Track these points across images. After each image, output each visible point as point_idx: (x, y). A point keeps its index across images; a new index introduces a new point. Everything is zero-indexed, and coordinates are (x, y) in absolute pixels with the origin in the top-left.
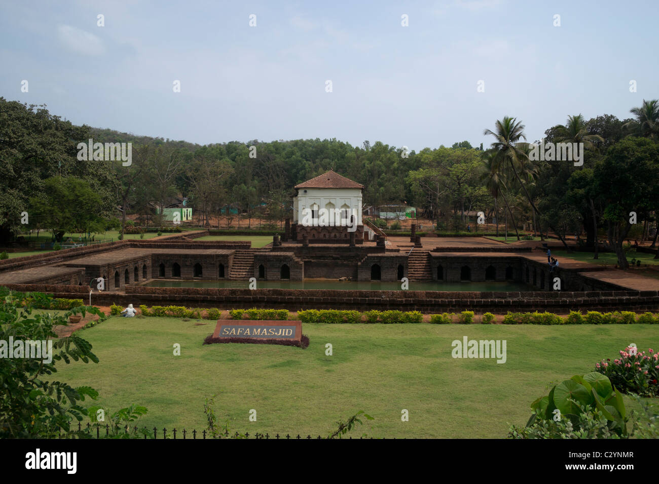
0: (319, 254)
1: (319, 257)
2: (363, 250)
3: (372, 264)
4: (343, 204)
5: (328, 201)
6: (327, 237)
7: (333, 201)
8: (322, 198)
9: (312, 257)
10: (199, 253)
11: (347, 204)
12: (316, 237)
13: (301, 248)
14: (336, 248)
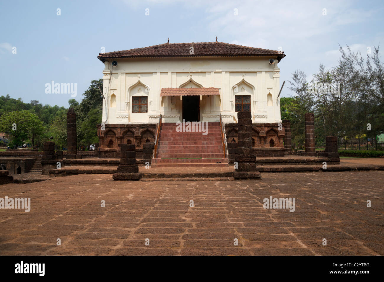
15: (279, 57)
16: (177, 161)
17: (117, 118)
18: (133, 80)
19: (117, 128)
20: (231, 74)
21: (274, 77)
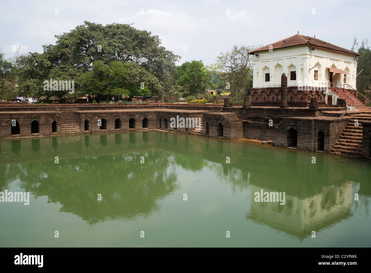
0: (254, 115)
1: (255, 119)
2: (293, 111)
3: (289, 128)
4: (289, 64)
5: (276, 63)
6: (275, 99)
7: (280, 63)
8: (271, 60)
9: (249, 118)
10: (174, 112)
11: (293, 64)
12: (266, 100)
13: (241, 108)
14: (268, 109)
17: (312, 83)
18: (316, 60)
20: (345, 62)
21: (355, 66)
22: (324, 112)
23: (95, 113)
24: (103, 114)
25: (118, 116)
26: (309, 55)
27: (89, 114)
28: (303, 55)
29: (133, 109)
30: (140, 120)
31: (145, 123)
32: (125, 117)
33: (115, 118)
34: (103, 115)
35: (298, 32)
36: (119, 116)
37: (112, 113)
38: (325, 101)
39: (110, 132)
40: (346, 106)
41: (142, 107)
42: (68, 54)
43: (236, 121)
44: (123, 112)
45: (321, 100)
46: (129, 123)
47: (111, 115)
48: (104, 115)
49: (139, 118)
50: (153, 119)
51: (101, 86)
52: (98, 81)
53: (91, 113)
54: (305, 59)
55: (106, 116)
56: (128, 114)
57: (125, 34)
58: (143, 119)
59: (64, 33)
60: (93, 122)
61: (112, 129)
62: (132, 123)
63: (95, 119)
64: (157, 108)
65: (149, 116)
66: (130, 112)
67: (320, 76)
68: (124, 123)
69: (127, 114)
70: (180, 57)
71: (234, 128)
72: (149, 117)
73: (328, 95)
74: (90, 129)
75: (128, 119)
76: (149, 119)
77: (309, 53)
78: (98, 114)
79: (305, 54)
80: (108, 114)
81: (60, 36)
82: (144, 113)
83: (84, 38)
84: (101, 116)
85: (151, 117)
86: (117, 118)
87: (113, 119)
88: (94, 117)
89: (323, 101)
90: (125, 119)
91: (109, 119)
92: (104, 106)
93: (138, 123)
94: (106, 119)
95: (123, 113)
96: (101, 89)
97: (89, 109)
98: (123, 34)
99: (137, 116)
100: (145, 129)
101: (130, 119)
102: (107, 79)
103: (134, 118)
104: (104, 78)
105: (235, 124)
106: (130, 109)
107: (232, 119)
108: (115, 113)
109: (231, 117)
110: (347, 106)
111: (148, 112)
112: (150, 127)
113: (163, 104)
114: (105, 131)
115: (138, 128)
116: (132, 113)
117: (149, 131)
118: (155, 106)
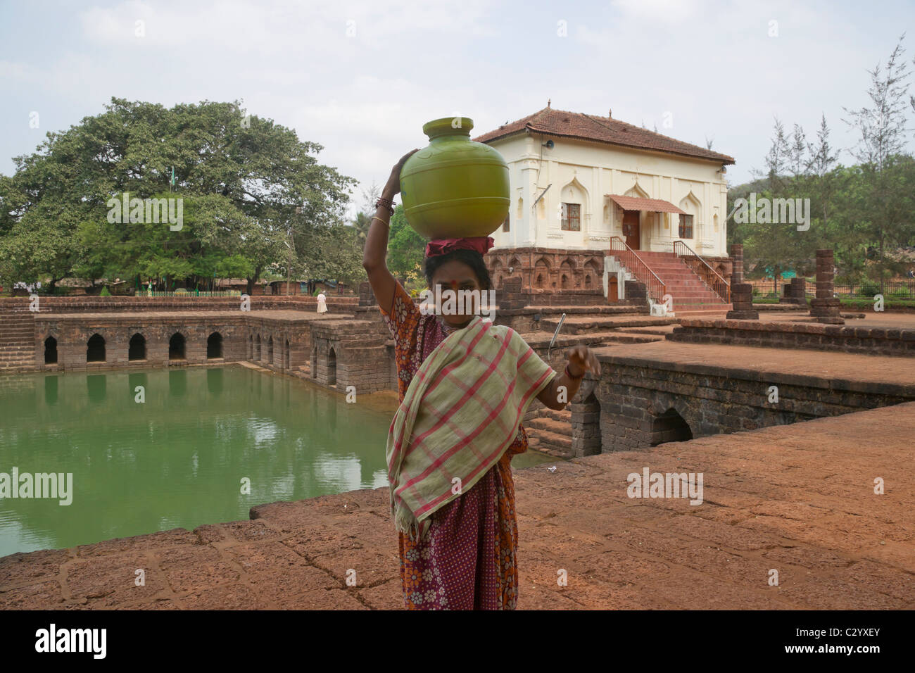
15: (730, 161)
16: (691, 308)
17: (549, 238)
18: (568, 175)
19: (554, 255)
20: (680, 181)
21: (721, 192)
22: (546, 319)
23: (74, 321)
24: (95, 322)
25: (137, 328)
26: (537, 160)
27: (57, 322)
28: (522, 160)
29: (200, 311)
30: (199, 339)
31: (214, 345)
32: (158, 330)
33: (129, 334)
34: (95, 326)
35: (549, 103)
36: (141, 328)
37: (120, 321)
38: (602, 289)
39: (115, 368)
40: (645, 303)
41: (226, 305)
42: (62, 177)
43: (368, 344)
44: (150, 319)
45: (563, 286)
46: (169, 346)
47: (116, 326)
48: (98, 326)
49: (196, 333)
50: (238, 337)
51: (124, 253)
52: (116, 240)
53: (62, 320)
54: (524, 171)
55: (105, 329)
56: (166, 323)
57: (207, 127)
58: (208, 336)
59: (72, 126)
60: (67, 341)
61: (120, 360)
62: (177, 346)
63: (72, 335)
64: (269, 309)
65: (227, 329)
66: (172, 319)
67: (586, 219)
68: (154, 344)
69: (163, 323)
70: (354, 181)
71: (357, 361)
72: (226, 331)
73: (609, 273)
74: (59, 360)
75: (165, 336)
76: (226, 337)
77: (537, 156)
78: (82, 321)
79: (525, 158)
80: (108, 322)
81: (61, 134)
82: (211, 320)
83: (95, 139)
84: (91, 327)
85: (232, 330)
86: (134, 332)
87: (123, 335)
88: (70, 330)
89: (596, 288)
90: (156, 335)
91: (112, 336)
92: (120, 303)
93: (194, 345)
94: (103, 336)
95: (151, 321)
96: (123, 261)
97: (78, 311)
98: (202, 127)
99: (191, 329)
100: (212, 362)
101: (171, 336)
102: (138, 237)
103: (182, 333)
104: (131, 235)
105: (359, 351)
106: (192, 311)
107: (360, 338)
108: (129, 320)
109: (358, 333)
110: (651, 302)
111: (222, 319)
112: (228, 357)
113: (287, 299)
114: (100, 365)
115: (193, 358)
116: (176, 322)
117: (225, 366)
118: (262, 304)
